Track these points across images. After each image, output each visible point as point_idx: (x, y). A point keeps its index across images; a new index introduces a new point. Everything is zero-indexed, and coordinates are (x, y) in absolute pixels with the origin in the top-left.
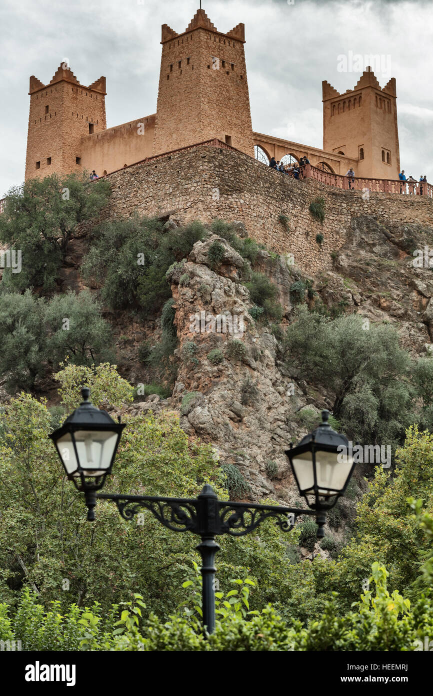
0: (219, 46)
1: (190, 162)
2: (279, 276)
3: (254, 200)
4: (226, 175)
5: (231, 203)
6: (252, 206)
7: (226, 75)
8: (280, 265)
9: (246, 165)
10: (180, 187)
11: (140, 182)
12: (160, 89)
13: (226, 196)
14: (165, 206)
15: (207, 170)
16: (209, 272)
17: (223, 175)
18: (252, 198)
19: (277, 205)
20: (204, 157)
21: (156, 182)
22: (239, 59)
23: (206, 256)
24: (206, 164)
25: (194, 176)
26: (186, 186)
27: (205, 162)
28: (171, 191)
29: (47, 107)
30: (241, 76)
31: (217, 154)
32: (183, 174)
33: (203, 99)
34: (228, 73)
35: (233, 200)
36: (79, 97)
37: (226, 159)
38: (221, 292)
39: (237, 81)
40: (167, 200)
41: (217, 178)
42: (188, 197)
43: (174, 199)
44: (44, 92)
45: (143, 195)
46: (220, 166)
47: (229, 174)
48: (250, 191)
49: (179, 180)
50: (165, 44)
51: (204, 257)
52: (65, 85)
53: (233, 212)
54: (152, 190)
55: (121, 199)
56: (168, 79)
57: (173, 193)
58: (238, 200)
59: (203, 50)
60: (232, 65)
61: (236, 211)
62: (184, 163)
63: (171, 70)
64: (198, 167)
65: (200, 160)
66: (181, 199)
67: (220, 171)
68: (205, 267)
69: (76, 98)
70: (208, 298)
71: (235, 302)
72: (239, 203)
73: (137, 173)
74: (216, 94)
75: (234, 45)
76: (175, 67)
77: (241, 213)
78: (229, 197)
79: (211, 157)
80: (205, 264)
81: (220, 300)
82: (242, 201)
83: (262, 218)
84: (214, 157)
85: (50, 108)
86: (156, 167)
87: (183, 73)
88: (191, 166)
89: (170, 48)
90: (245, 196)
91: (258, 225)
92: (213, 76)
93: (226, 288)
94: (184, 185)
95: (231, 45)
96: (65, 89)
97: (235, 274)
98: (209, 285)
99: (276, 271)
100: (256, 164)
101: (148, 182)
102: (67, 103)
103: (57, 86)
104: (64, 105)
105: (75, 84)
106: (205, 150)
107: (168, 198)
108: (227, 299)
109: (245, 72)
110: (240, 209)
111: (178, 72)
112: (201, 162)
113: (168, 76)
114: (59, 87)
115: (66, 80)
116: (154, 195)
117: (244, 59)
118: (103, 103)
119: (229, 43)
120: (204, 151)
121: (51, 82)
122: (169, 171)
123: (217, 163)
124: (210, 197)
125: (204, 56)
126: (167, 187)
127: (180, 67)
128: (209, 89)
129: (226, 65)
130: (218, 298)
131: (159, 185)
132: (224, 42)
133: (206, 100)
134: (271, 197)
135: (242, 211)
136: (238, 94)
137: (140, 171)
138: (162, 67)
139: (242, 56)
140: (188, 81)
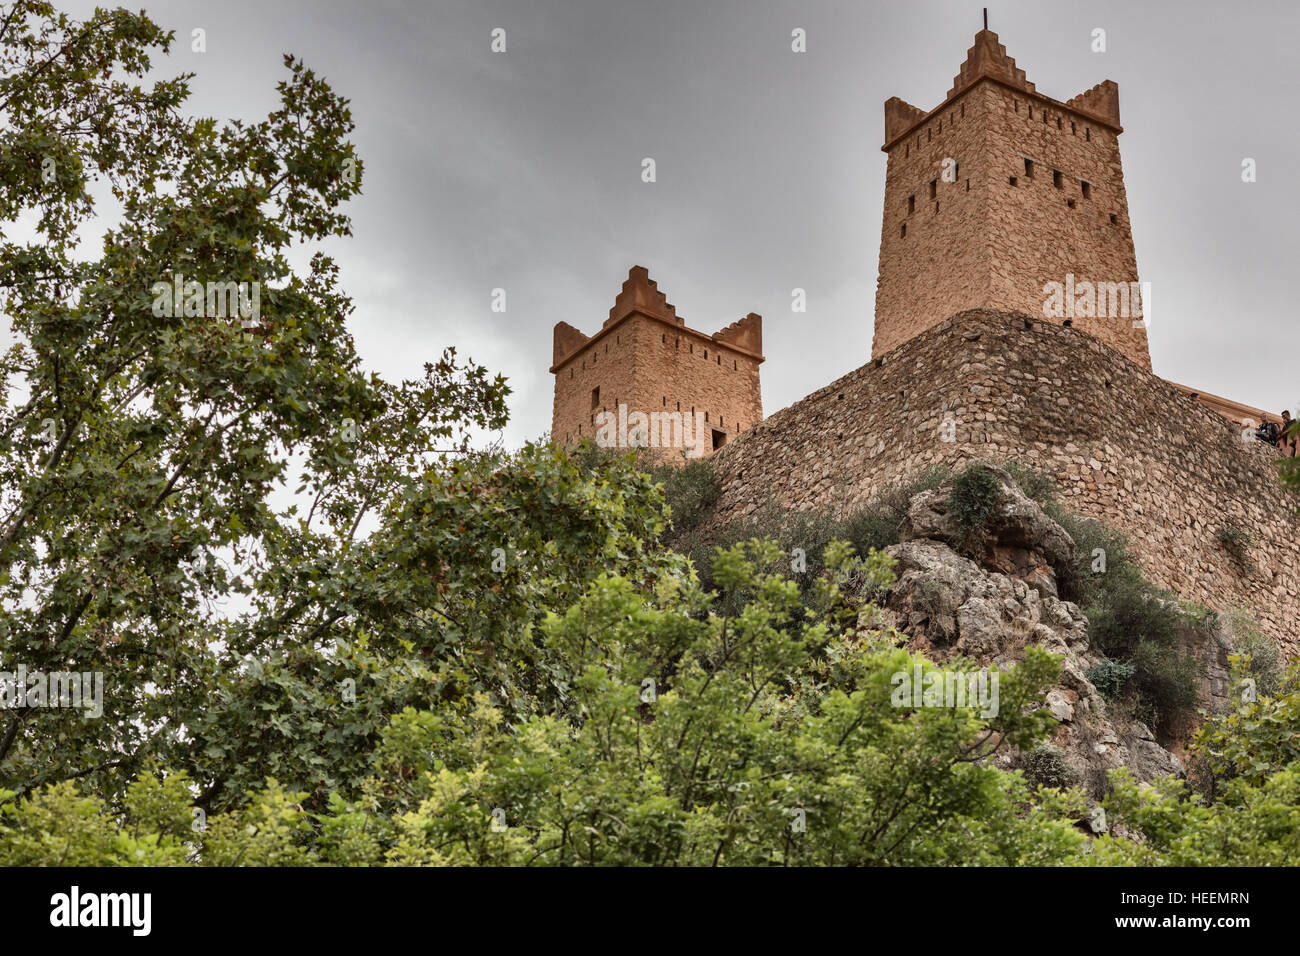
0: (1044, 133)
1: (934, 361)
2: (1216, 673)
3: (1134, 467)
4: (1045, 389)
5: (1062, 466)
6: (1128, 484)
7: (1067, 209)
8: (1218, 642)
9: (1108, 370)
10: (907, 433)
11: (798, 447)
12: (882, 266)
13: (1043, 446)
14: (866, 491)
15: (986, 372)
16: (954, 558)
17: (1034, 389)
18: (1129, 460)
19: (1213, 499)
20: (976, 339)
21: (840, 437)
22: (1105, 172)
23: (942, 513)
24: (981, 356)
25: (946, 394)
26: (923, 427)
27: (977, 351)
28: (881, 447)
29: (596, 392)
30: (1113, 218)
31: (1014, 332)
32: (914, 395)
33: (996, 262)
34: (1071, 204)
35: (1067, 459)
36: (683, 359)
37: (1042, 346)
38: (990, 607)
39: (1099, 228)
40: (871, 476)
41: (1015, 397)
42: (929, 454)
43: (890, 468)
44: (590, 354)
45: (806, 479)
46: (1025, 364)
47: (1052, 387)
48: (1122, 441)
49: (905, 414)
50: (896, 150)
51: (936, 517)
52: (643, 324)
53: (1069, 491)
54: (829, 459)
55: (745, 504)
56: (903, 234)
57: (889, 453)
58: (1081, 460)
59: (996, 136)
60: (1085, 186)
61: (1077, 490)
62: (919, 365)
63: (912, 209)
64: (957, 367)
65: (961, 347)
66: (909, 462)
67: (1024, 378)
68: (942, 545)
69: (675, 362)
70: (948, 625)
71: (1035, 637)
72: (1084, 469)
73: (790, 425)
74: (1038, 255)
75: (1088, 135)
76: (924, 200)
77: (1092, 495)
78: (1056, 449)
79: (997, 338)
80: (940, 538)
81: (984, 629)
82: (1096, 465)
83: (1165, 523)
84: (1005, 339)
85: (602, 392)
86: (841, 397)
87: (942, 208)
88: (938, 369)
89: (907, 156)
90: (1104, 450)
91: (1150, 539)
92: (1026, 206)
93: (1009, 601)
94: (917, 425)
95: (1079, 133)
96: (641, 336)
97: (1044, 576)
98: (949, 584)
99: (1205, 659)
100: (1140, 376)
101: (819, 443)
102: (648, 371)
103: (620, 331)
104: (638, 377)
105: (673, 328)
106: (977, 319)
107: (873, 470)
108: (1008, 630)
109: (1124, 207)
110: (1091, 486)
111: (929, 211)
112: (966, 352)
113: (904, 227)
114: (625, 331)
115: (644, 311)
116: (833, 471)
117: (1118, 173)
118: (756, 382)
119: (1074, 130)
120: (975, 323)
121: (605, 324)
122: (876, 399)
123: (1014, 357)
124: (994, 446)
125: (998, 153)
126: (871, 440)
127: (933, 195)
128: (1015, 238)
129: (1065, 181)
130: (979, 624)
131: (848, 443)
132: (1060, 125)
133: (1008, 266)
134: (1193, 474)
135: (1097, 491)
136: (1104, 262)
137: (799, 418)
138: (886, 209)
139: (1114, 165)
140: (956, 224)
